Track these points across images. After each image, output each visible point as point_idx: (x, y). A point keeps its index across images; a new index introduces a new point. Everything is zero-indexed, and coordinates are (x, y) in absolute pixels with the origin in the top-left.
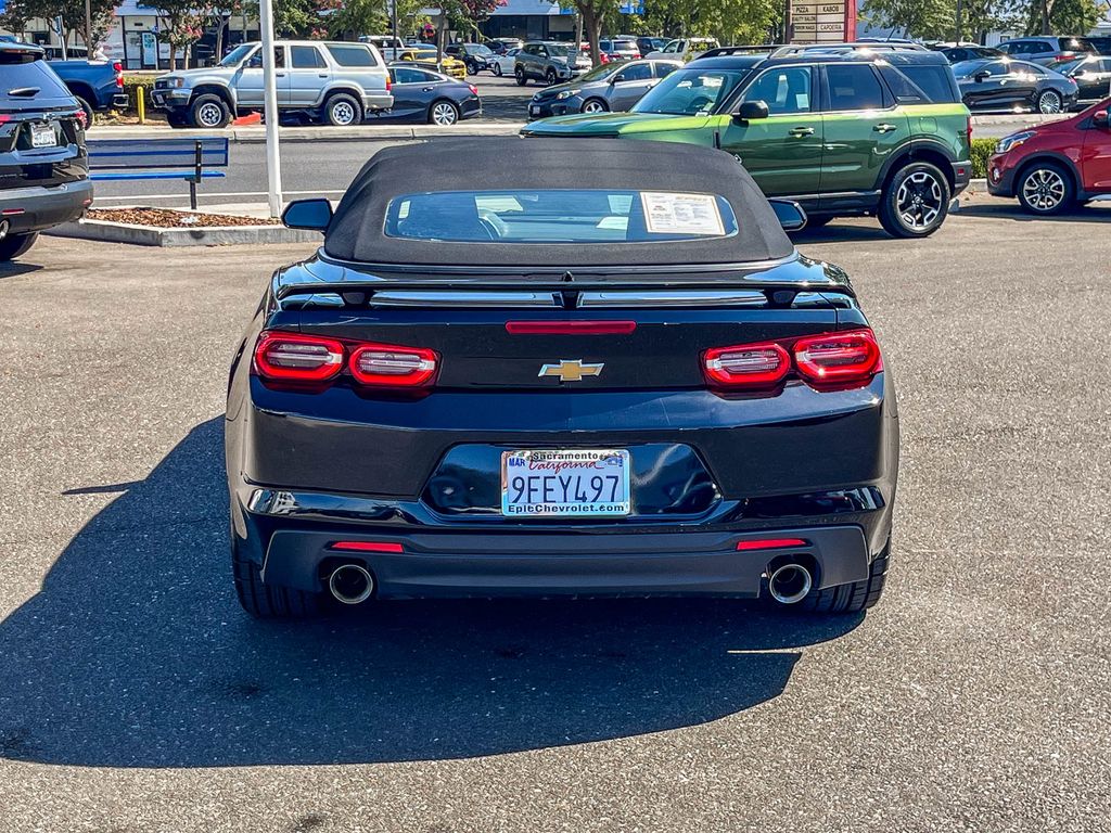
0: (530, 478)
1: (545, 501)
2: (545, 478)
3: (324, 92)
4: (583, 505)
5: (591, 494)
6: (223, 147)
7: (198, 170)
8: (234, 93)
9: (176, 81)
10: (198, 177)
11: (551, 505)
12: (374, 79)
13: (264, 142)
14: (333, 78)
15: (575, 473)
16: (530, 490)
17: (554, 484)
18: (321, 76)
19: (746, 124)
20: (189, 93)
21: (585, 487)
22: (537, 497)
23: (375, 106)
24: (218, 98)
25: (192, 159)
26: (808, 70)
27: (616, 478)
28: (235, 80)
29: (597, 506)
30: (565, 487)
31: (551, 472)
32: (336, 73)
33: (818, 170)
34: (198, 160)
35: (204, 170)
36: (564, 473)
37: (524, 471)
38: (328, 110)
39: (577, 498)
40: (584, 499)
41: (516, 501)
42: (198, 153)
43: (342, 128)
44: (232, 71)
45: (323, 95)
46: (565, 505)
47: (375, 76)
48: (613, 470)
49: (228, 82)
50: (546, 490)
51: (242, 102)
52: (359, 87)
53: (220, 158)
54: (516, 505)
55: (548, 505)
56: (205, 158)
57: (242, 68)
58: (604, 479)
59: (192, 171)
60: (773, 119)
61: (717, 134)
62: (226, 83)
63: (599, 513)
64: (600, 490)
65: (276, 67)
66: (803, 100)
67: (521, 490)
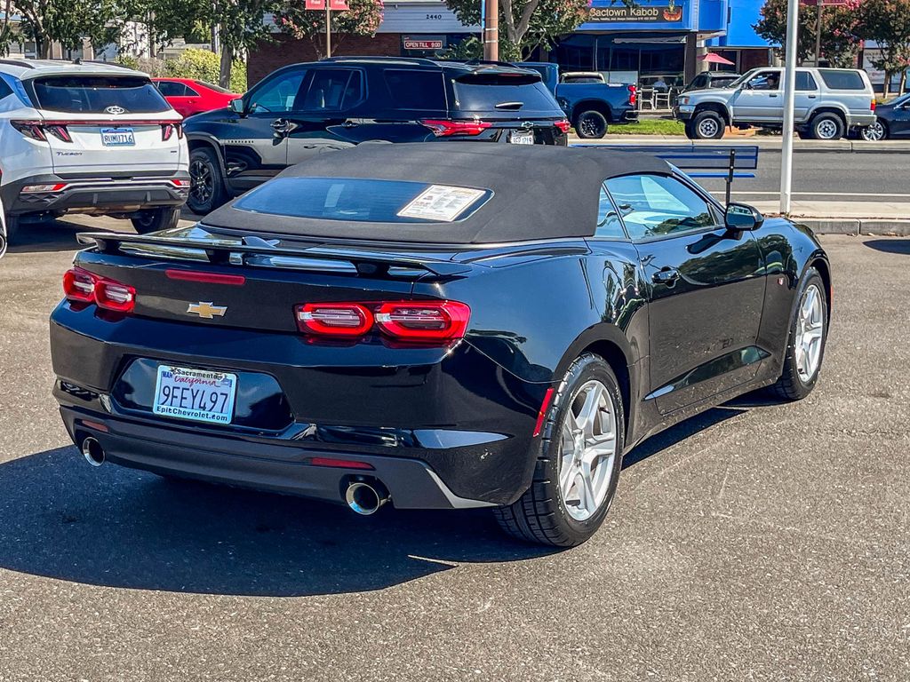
0: (174, 388)
1: (181, 406)
2: (183, 389)
3: (811, 111)
4: (202, 412)
5: (209, 405)
6: (754, 154)
7: (731, 171)
8: (731, 110)
9: (684, 99)
10: (730, 178)
11: (182, 410)
12: (859, 100)
13: (780, 151)
14: (821, 98)
15: (201, 387)
16: (173, 397)
17: (187, 394)
18: (810, 97)
20: (693, 109)
21: (206, 399)
22: (176, 402)
23: (859, 124)
24: (716, 114)
25: (726, 162)
27: (226, 395)
28: (733, 99)
29: (210, 414)
30: (194, 397)
31: (187, 385)
32: (824, 94)
34: (732, 164)
35: (736, 172)
36: (195, 387)
37: (170, 382)
38: (814, 126)
39: (200, 407)
40: (204, 408)
41: (162, 404)
42: (732, 158)
43: (825, 142)
44: (732, 92)
45: (810, 114)
46: (192, 411)
47: (862, 98)
48: (224, 389)
49: (727, 101)
50: (182, 398)
51: (738, 118)
52: (845, 107)
53: (751, 163)
54: (163, 406)
55: (181, 409)
56: (737, 162)
57: (741, 90)
58: (219, 394)
59: (727, 172)
62: (725, 101)
63: (212, 420)
64: (215, 402)
65: (796, 89)
67: (168, 396)
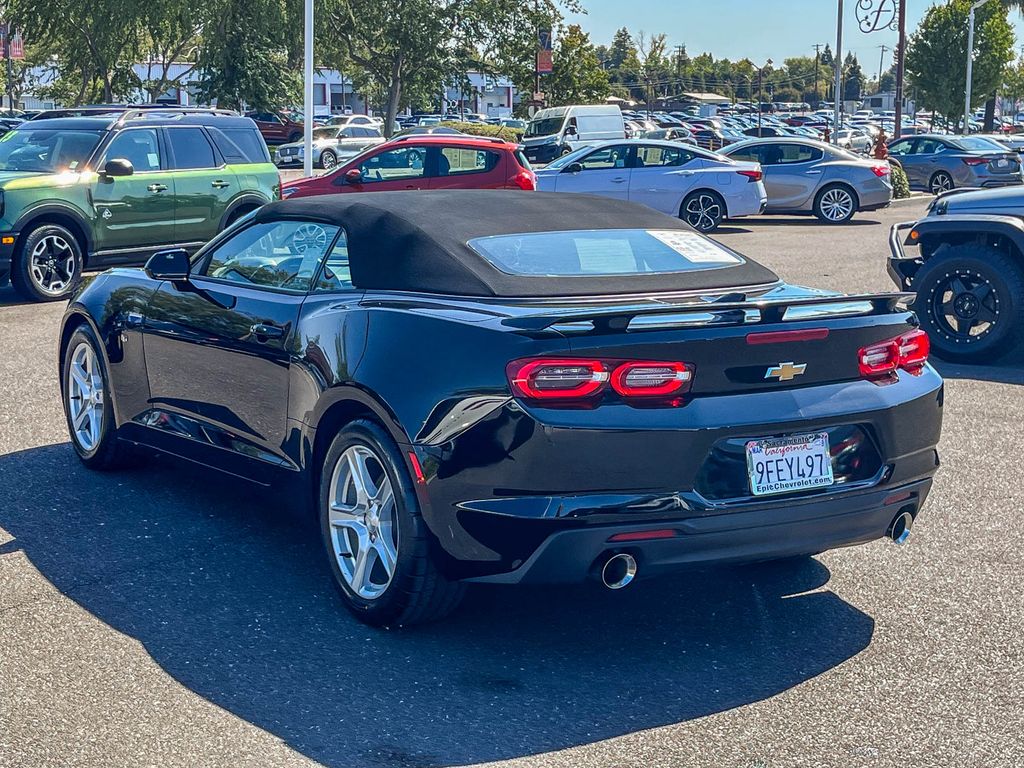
0: (767, 462)
1: (779, 480)
2: (777, 461)
4: (804, 480)
5: (807, 471)
11: (783, 483)
15: (794, 455)
16: (768, 472)
17: (783, 465)
19: (112, 181)
21: (803, 465)
22: (773, 477)
26: (154, 132)
27: (821, 455)
29: (813, 479)
30: (790, 467)
33: (172, 222)
36: (788, 457)
37: (763, 457)
39: (799, 475)
40: (803, 475)
41: (760, 483)
46: (793, 481)
50: (778, 471)
54: (761, 485)
58: (814, 457)
60: (138, 176)
61: (89, 190)
63: (815, 485)
64: (812, 466)
66: (153, 159)
67: (762, 473)
